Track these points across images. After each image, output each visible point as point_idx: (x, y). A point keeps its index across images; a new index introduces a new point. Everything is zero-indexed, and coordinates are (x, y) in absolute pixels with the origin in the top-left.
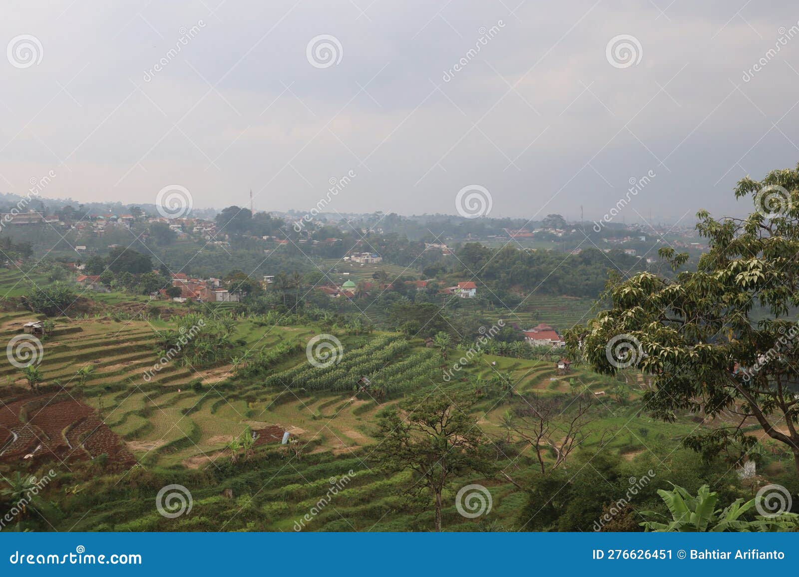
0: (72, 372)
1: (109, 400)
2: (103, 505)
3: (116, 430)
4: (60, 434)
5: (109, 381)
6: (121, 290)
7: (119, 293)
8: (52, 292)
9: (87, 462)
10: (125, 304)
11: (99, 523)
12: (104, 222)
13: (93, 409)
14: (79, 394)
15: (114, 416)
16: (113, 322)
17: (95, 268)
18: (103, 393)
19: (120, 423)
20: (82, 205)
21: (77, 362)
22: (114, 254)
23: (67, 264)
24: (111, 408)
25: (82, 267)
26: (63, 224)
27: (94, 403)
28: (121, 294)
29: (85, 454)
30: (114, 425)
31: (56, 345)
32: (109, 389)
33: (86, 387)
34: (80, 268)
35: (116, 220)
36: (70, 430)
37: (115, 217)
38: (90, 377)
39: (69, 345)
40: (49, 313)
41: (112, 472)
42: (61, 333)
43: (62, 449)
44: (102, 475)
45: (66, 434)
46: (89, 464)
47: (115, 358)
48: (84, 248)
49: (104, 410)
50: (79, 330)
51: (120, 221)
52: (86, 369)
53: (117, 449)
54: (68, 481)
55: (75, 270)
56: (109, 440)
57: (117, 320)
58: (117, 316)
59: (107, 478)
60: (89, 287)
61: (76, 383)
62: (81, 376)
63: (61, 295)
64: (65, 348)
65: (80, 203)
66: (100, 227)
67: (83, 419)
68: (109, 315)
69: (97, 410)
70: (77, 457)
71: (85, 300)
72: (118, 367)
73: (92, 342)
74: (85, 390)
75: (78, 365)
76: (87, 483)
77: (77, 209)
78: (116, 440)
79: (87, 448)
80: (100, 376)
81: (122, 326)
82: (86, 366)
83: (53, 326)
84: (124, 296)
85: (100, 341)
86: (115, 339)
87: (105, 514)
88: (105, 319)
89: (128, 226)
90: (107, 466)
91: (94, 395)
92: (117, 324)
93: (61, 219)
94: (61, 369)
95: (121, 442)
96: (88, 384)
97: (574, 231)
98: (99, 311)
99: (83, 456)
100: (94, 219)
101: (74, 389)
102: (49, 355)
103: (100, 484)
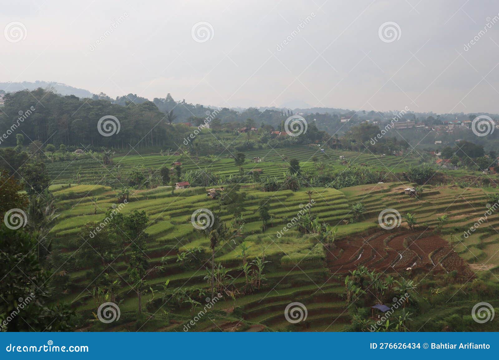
0: (434, 219)
1: (457, 237)
2: (455, 303)
3: (463, 256)
4: (427, 256)
5: (458, 225)
6: (464, 168)
7: (463, 170)
8: (421, 169)
9: (444, 275)
10: (467, 177)
11: (453, 314)
12: (453, 126)
13: (447, 242)
14: (439, 232)
15: (463, 247)
16: (459, 188)
17: (447, 154)
18: (454, 233)
19: (465, 252)
20: (439, 116)
21: (437, 213)
22: (460, 145)
23: (430, 152)
24: (458, 242)
25: (439, 154)
26: (427, 127)
27: (447, 238)
28: (465, 171)
29: (442, 270)
30: (460, 253)
31: (424, 202)
32: (458, 230)
33: (442, 228)
34: (438, 155)
35: (460, 124)
36: (434, 254)
37: (460, 122)
38: (445, 223)
39: (431, 202)
40: (419, 182)
41: (461, 282)
42: (427, 194)
43: (429, 266)
44: (454, 283)
45: (431, 257)
46: (445, 276)
47: (461, 211)
48: (440, 142)
49: (454, 243)
50: (438, 193)
51: (463, 124)
52: (443, 217)
53: (463, 268)
54: (433, 286)
55: (435, 156)
56: (458, 262)
57: (462, 187)
58: (462, 184)
59: (457, 286)
60: (444, 166)
61: (437, 226)
62: (439, 222)
63: (427, 171)
64: (430, 204)
65: (437, 114)
66: (450, 128)
67: (441, 248)
68: (456, 184)
69: (450, 243)
70: (438, 272)
71: (442, 175)
72: (462, 216)
73: (446, 201)
74: (442, 231)
75: (437, 215)
76: (445, 288)
77: (436, 118)
78: (462, 262)
79: (444, 266)
80: (452, 222)
81: (464, 191)
82: (443, 216)
83: (422, 191)
84: (466, 172)
85: (451, 200)
86: (461, 199)
87: (456, 308)
88: (454, 186)
89: (468, 128)
90: (457, 278)
91: (448, 233)
92: (462, 189)
93: (426, 125)
94: (427, 217)
95: (466, 264)
96: (444, 226)
98: (450, 181)
99: (442, 271)
100: (447, 124)
101: (436, 230)
102: (420, 208)
103: (453, 289)
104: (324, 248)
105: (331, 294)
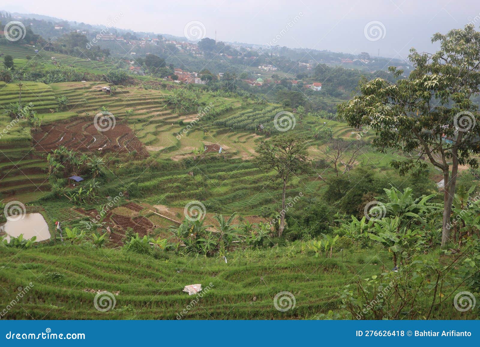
0: (123, 112)
1: (139, 126)
2: (133, 174)
3: (141, 140)
4: (115, 140)
5: (140, 117)
6: (150, 75)
7: (149, 76)
8: (117, 73)
9: (126, 154)
10: (151, 82)
11: (131, 182)
12: (145, 42)
13: (131, 130)
14: (126, 122)
15: (142, 134)
16: (144, 90)
17: (139, 62)
18: (136, 123)
19: (143, 137)
20: (135, 33)
21: (125, 107)
22: (148, 57)
23: (126, 60)
24: (139, 130)
25: (133, 63)
26: (125, 41)
27: (132, 127)
28: (150, 77)
29: (126, 150)
30: (140, 138)
31: (116, 98)
32: (140, 121)
33: (129, 119)
34: (132, 63)
35: (150, 41)
36: (120, 138)
37: (150, 39)
38: (131, 115)
39: (122, 99)
40: (116, 83)
41: (137, 159)
42: (119, 93)
43: (116, 147)
44: (133, 160)
45: (118, 140)
46: (128, 155)
47: (144, 107)
48: (135, 53)
49: (136, 130)
50: (128, 92)
51: (152, 41)
52: (129, 111)
53: (141, 149)
54: (118, 162)
55: (129, 64)
56: (138, 144)
57: (146, 89)
58: (146, 87)
59: (136, 162)
60: (136, 73)
61: (125, 117)
62: (127, 114)
63: (121, 75)
64: (121, 100)
65: (134, 32)
66: (143, 44)
67: (127, 134)
68: (142, 86)
69: (133, 130)
70: (122, 151)
71: (132, 78)
72: (145, 111)
73: (133, 98)
74: (128, 121)
75: (126, 109)
76: (126, 163)
77: (132, 34)
78: (141, 145)
79: (127, 147)
80: (136, 115)
81: (147, 92)
82: (130, 110)
83: (115, 90)
84: (151, 78)
85: (137, 98)
86: (144, 98)
87: (133, 178)
88: (140, 88)
89: (156, 44)
90: (135, 156)
91: (132, 123)
92: (146, 90)
93: (125, 39)
95: (143, 146)
96: (130, 118)
97: (374, 61)
98: (138, 84)
99: (125, 151)
100: (140, 40)
101: (123, 120)
102: (113, 103)
103: (132, 164)
104: (32, 131)
105: (35, 168)
